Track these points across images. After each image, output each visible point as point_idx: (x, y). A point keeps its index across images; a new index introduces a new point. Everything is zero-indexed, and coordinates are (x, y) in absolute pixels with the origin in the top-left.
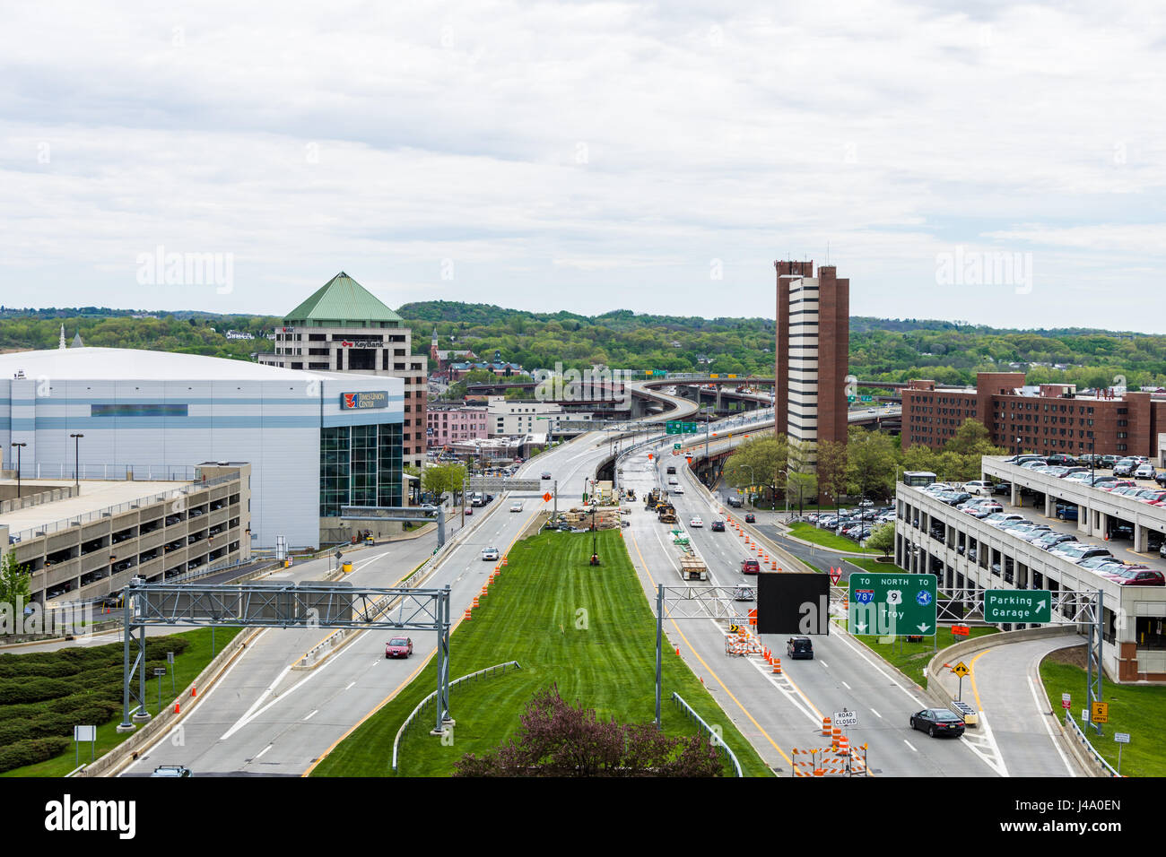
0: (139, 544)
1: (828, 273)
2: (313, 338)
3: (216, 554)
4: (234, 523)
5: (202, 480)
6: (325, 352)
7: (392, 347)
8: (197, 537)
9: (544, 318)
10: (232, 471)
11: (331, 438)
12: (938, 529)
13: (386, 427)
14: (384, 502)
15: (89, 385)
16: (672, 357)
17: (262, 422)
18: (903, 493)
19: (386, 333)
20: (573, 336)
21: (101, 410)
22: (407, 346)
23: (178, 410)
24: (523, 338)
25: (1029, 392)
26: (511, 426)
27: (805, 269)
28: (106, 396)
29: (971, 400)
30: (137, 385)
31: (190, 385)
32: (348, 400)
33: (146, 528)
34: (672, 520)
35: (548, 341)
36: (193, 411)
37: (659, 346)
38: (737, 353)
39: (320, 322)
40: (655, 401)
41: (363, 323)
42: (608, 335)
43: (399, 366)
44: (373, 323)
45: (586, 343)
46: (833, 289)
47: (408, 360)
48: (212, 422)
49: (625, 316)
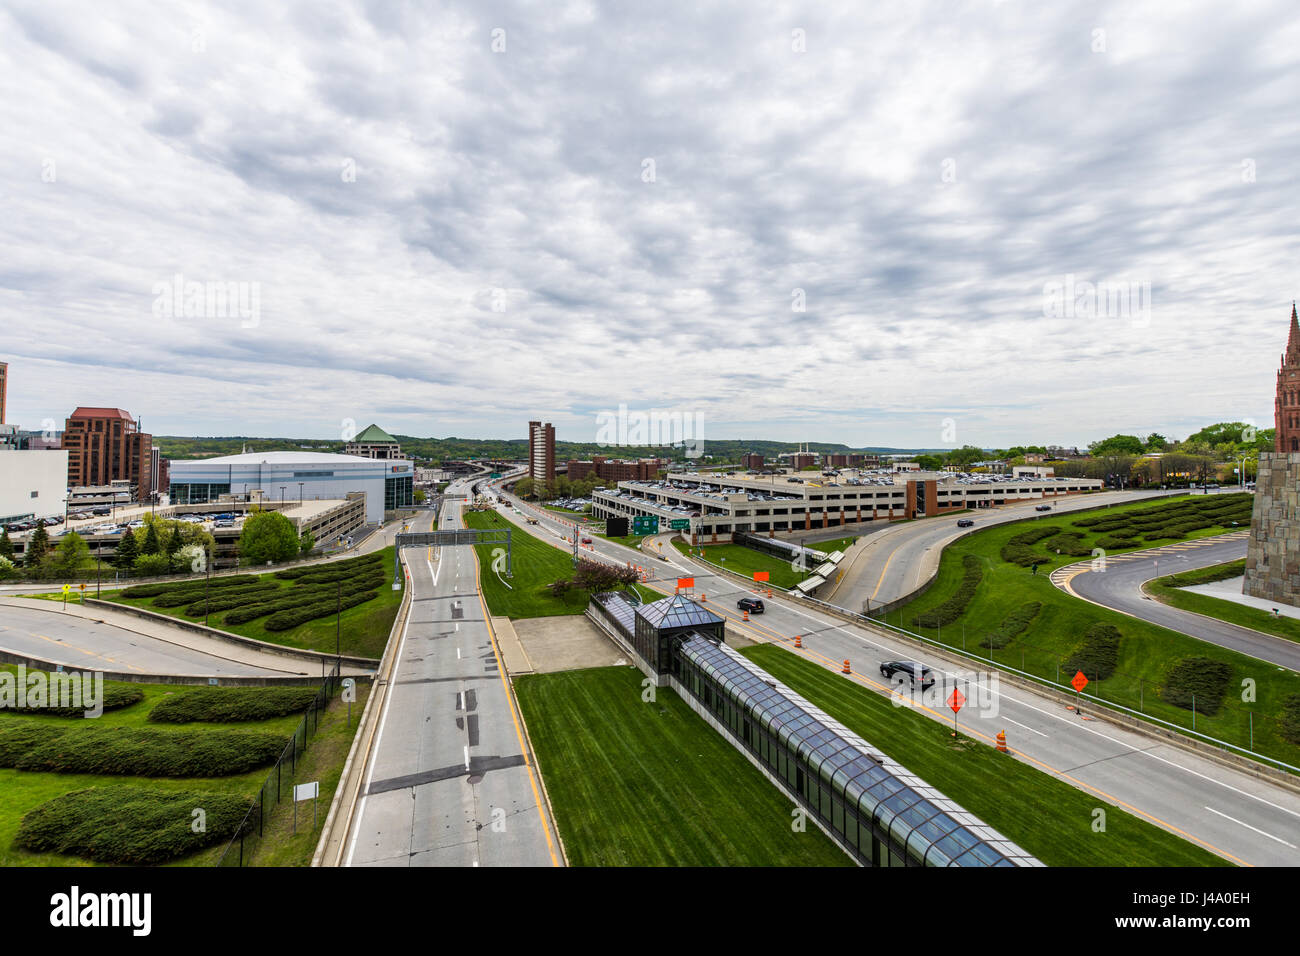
0: (338, 522)
1: (548, 425)
2: (363, 447)
3: (357, 525)
4: (363, 513)
5: (348, 498)
6: (368, 452)
7: (393, 450)
8: (352, 519)
9: (424, 440)
10: (361, 495)
11: (389, 482)
12: (612, 504)
13: (407, 478)
14: (406, 504)
15: (293, 465)
16: (473, 453)
17: (363, 477)
18: (595, 493)
19: (391, 446)
20: (437, 446)
21: (298, 474)
22: (399, 450)
23: (329, 474)
24: (419, 447)
25: (609, 462)
26: (425, 477)
27: (539, 424)
28: (301, 469)
29: (590, 465)
30: (313, 465)
31: (335, 465)
32: (394, 469)
33: (339, 516)
34: (510, 506)
35: (428, 448)
36: (335, 474)
37: (468, 450)
38: (495, 451)
39: (366, 442)
40: (476, 468)
41: (382, 442)
42: (449, 446)
43: (396, 457)
44: (386, 442)
45: (442, 448)
46: (550, 431)
47: (399, 455)
48: (343, 478)
49: (454, 439)
